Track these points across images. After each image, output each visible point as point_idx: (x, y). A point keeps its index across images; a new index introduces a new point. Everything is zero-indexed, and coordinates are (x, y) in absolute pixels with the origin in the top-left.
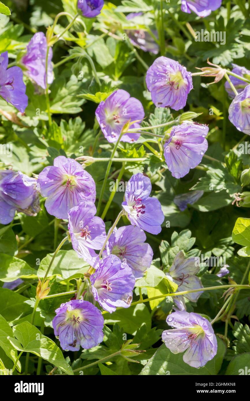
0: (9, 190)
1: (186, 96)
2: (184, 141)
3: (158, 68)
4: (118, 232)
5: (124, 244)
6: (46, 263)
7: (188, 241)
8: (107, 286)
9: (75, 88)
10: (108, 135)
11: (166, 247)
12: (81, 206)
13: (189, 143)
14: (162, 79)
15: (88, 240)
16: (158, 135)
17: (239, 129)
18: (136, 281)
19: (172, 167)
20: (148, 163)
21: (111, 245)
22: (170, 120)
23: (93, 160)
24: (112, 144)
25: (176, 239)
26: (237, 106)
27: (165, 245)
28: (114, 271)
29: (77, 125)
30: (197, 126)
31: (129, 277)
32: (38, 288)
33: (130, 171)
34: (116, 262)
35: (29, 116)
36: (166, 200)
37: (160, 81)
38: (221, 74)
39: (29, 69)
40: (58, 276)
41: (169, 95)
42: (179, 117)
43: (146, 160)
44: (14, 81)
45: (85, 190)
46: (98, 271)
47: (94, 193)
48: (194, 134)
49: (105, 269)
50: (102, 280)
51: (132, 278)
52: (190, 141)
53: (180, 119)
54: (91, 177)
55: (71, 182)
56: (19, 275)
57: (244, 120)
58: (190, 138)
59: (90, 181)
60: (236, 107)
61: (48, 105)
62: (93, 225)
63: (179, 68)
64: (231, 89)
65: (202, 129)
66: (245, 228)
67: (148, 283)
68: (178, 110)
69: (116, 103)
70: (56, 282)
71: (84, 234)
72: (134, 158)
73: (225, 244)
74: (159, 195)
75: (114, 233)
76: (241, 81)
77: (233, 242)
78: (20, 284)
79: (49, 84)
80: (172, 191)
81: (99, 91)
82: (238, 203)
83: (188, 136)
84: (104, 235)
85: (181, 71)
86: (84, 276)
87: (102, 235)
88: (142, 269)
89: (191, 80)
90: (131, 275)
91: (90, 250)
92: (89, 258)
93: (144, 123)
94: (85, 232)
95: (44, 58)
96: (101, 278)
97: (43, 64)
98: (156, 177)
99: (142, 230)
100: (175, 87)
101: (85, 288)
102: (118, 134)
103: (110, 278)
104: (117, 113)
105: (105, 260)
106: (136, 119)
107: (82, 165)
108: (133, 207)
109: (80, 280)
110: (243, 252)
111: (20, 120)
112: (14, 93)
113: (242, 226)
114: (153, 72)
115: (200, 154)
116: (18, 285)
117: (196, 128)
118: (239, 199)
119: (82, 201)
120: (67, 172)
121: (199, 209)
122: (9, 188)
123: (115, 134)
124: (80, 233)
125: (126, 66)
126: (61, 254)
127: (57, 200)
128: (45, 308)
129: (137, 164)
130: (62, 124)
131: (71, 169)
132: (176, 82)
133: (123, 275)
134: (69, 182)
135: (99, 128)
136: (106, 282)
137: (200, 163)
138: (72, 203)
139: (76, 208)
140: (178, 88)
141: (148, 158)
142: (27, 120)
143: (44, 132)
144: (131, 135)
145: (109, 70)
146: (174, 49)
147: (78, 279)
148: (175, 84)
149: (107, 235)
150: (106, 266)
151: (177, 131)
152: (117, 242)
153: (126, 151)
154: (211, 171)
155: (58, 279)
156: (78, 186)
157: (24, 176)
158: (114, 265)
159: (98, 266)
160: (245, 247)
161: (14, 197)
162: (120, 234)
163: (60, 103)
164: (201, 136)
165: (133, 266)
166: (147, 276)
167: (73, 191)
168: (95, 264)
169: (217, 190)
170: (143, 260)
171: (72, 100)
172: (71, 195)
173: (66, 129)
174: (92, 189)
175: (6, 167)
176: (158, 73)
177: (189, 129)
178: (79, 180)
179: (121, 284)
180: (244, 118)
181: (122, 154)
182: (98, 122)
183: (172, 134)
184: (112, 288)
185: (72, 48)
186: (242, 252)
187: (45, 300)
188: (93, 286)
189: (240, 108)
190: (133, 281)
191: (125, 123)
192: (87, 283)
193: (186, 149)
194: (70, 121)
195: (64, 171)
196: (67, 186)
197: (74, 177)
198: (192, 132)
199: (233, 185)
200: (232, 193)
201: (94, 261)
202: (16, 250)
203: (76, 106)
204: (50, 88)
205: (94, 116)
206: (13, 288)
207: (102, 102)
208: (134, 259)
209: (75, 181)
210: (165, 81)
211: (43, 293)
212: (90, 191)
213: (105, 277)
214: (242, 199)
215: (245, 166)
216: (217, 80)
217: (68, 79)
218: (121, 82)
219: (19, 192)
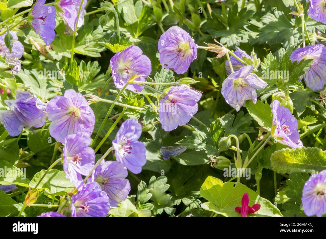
0: (22, 109)
1: (189, 63)
2: (178, 100)
3: (171, 34)
4: (105, 165)
5: (107, 176)
6: (39, 177)
7: (163, 187)
8: (85, 207)
9: (100, 36)
10: (117, 82)
11: (143, 186)
12: (78, 135)
13: (183, 103)
14: (172, 45)
15: (78, 165)
16: (159, 91)
17: (227, 102)
18: (111, 209)
19: (164, 120)
20: (145, 113)
21: (97, 174)
22: (172, 81)
23: (99, 99)
24: (118, 90)
25: (153, 182)
26: (231, 82)
27: (143, 185)
28: (94, 196)
29: (94, 68)
30: (192, 90)
31: (105, 205)
32: (27, 196)
33: (128, 116)
34: (97, 189)
35: (55, 51)
36: (153, 148)
37: (170, 46)
38: (223, 52)
39: (64, 11)
40: (47, 190)
41: (175, 60)
42: (179, 80)
43: (143, 110)
44: (47, 18)
45: (85, 123)
46: (80, 193)
47: (92, 127)
48: (188, 97)
49: (87, 193)
50: (82, 202)
51: (108, 206)
52: (184, 103)
53: (180, 82)
54: (92, 113)
55: (75, 114)
56: (15, 181)
57: (234, 95)
58: (185, 100)
59: (91, 117)
60: (229, 83)
61: (73, 45)
62: (85, 154)
63: (189, 39)
64: (229, 67)
65: (196, 94)
66: (212, 186)
67: (120, 213)
68: (180, 74)
69: (130, 57)
70: (44, 195)
71: (75, 160)
72: (134, 106)
73: (194, 196)
74: (148, 142)
75: (101, 165)
76: (239, 62)
77: (201, 196)
78: (14, 189)
79: (78, 28)
80: (160, 141)
81: (117, 43)
82: (212, 164)
83: (183, 97)
84: (93, 164)
85: (189, 41)
86: (68, 195)
87: (91, 164)
88: (118, 200)
89: (196, 51)
90: (108, 203)
91: (78, 174)
92: (75, 181)
93: (150, 79)
94: (77, 158)
95: (79, 5)
96: (81, 199)
97: (77, 9)
98: (150, 126)
99: (125, 168)
100: (182, 54)
101: (66, 205)
102: (125, 82)
103: (89, 202)
104: (128, 65)
105: (88, 185)
106: (143, 73)
107: (88, 102)
108: (122, 146)
109: (64, 197)
110: (207, 205)
111: (47, 53)
112: (44, 27)
113: (210, 183)
114: (166, 37)
115: (190, 115)
116: (12, 189)
117: (191, 92)
118: (214, 161)
119: (80, 131)
120: (74, 104)
121: (179, 161)
122: (23, 107)
123: (123, 82)
124: (72, 158)
125: (146, 28)
126: (54, 172)
127: (60, 126)
128: (29, 214)
129: (135, 111)
130: (81, 64)
131: (78, 103)
132: (183, 50)
133: (101, 202)
134: (73, 113)
135: (111, 75)
136: (85, 204)
137: (188, 123)
138: (72, 131)
139: (73, 136)
140: (184, 56)
141: (146, 109)
142: (53, 54)
143: (64, 68)
144: (136, 86)
145: (132, 28)
146: (191, 23)
147: (62, 196)
148: (182, 51)
149: (95, 165)
150: (88, 190)
151: (175, 91)
152: (102, 173)
153: (128, 99)
154: (197, 131)
155: (46, 193)
156: (81, 118)
157: (37, 100)
158: (95, 191)
159: (81, 189)
160: (209, 202)
161: (25, 115)
162: (107, 167)
163: (84, 46)
164: (194, 100)
165: (111, 196)
166: (121, 207)
167: (75, 121)
168: (79, 187)
169: (198, 149)
170: (121, 193)
171: (95, 46)
172: (72, 124)
173: (84, 69)
174: (91, 123)
175: (25, 89)
176: (170, 39)
177: (185, 92)
178: (82, 113)
179: (97, 209)
180: (234, 94)
181: (125, 100)
182: (111, 69)
183: (170, 92)
184: (89, 210)
185: (104, 2)
186: (205, 205)
187: (31, 207)
188: (73, 205)
189: (232, 85)
190: (108, 208)
191: (133, 75)
192: (69, 201)
193: (179, 108)
194: (89, 63)
195: (71, 103)
196: (71, 116)
197: (78, 110)
198: (187, 95)
199: (212, 147)
200: (209, 155)
201: (79, 184)
202: (17, 160)
203: (96, 52)
204: (78, 32)
205: (109, 63)
206: (7, 191)
207: (118, 53)
208: (113, 191)
209: (79, 113)
210: (174, 47)
211: (31, 201)
212: (89, 124)
213: (86, 200)
214: (217, 161)
215: (226, 134)
216: (219, 56)
217: (95, 28)
218: (139, 41)
219: (30, 112)
